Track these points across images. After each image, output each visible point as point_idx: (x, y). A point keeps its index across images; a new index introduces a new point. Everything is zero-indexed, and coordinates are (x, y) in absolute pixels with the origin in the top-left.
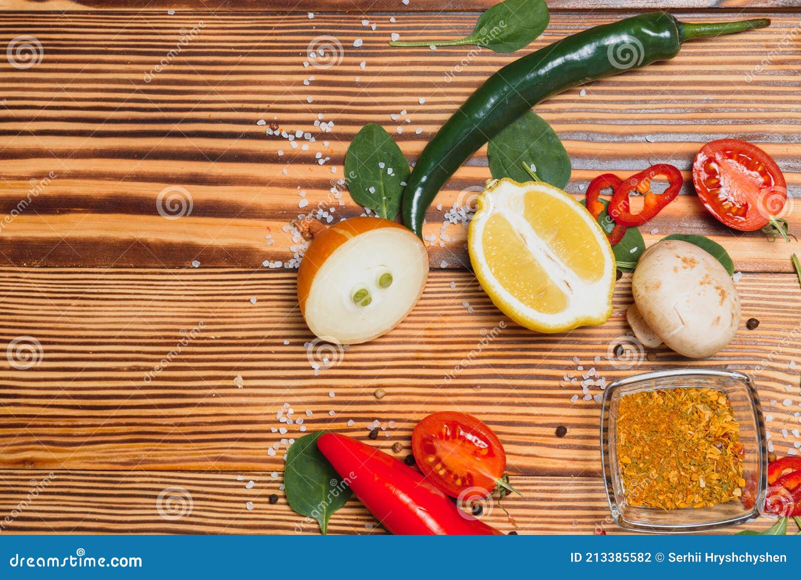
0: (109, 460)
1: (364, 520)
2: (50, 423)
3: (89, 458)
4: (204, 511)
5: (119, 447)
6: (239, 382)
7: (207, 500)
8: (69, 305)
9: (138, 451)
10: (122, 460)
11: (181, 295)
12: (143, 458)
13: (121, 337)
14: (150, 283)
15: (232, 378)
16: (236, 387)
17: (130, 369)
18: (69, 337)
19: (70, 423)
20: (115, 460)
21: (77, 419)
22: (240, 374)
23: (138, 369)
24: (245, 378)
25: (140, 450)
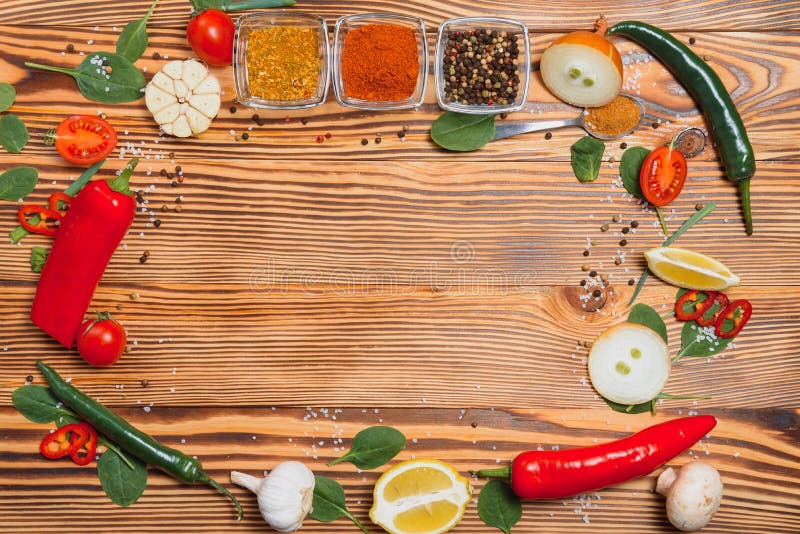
8: (410, 385)
9: (369, 297)
14: (360, 398)
17: (373, 346)
23: (368, 346)
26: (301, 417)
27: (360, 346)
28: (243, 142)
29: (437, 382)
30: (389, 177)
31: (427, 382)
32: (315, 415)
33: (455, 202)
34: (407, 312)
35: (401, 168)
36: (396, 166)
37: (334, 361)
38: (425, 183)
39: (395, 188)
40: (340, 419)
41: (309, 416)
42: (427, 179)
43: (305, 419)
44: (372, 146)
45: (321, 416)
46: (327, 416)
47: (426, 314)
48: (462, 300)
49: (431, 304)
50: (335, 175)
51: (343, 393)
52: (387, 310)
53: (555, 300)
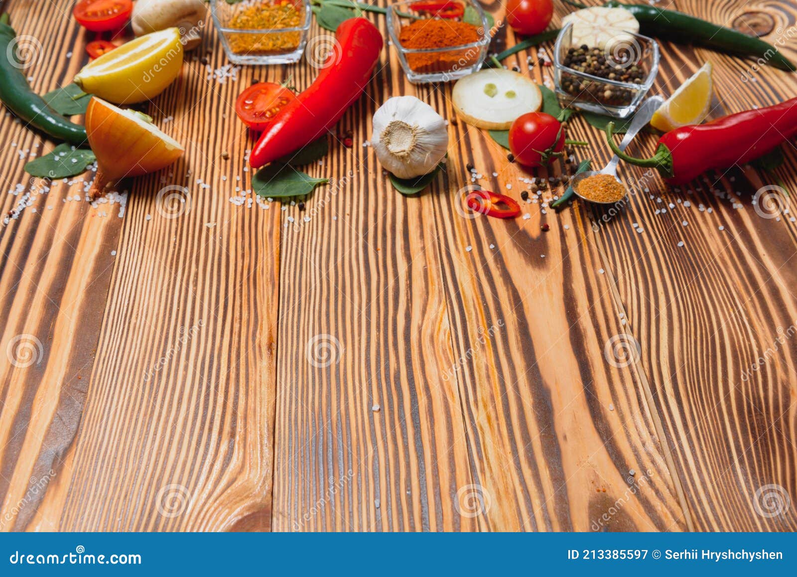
0: (270, 297)
1: (316, 166)
2: (237, 333)
3: (268, 308)
4: (311, 243)
5: (260, 291)
6: (211, 225)
7: (303, 243)
8: (135, 324)
9: (263, 281)
10: (270, 288)
11: (138, 258)
12: (269, 276)
13: (168, 291)
14: (125, 275)
15: (208, 229)
16: (215, 227)
17: (196, 285)
18: (163, 323)
19: (238, 321)
20: (270, 293)
21: (235, 317)
22: (205, 224)
24: (209, 221)
25: (263, 278)
27: (197, 274)
34: (241, 318)
35: (437, 308)
36: (440, 302)
37: (179, 250)
38: (420, 332)
39: (410, 301)
47: (235, 338)
49: (250, 343)
50: (420, 245)
51: (136, 258)
52: (245, 298)
53: (248, 497)
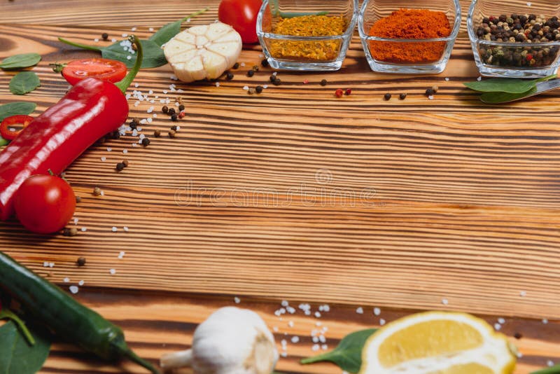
26: (272, 312)
28: (255, 95)
29: (465, 287)
30: (414, 123)
31: (450, 286)
32: (292, 310)
33: (490, 143)
40: (325, 316)
41: (283, 311)
42: (456, 125)
43: (278, 313)
44: (394, 101)
45: (299, 313)
46: (308, 313)
48: (500, 218)
